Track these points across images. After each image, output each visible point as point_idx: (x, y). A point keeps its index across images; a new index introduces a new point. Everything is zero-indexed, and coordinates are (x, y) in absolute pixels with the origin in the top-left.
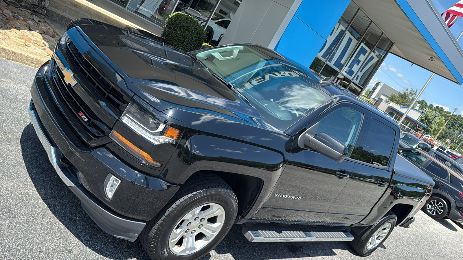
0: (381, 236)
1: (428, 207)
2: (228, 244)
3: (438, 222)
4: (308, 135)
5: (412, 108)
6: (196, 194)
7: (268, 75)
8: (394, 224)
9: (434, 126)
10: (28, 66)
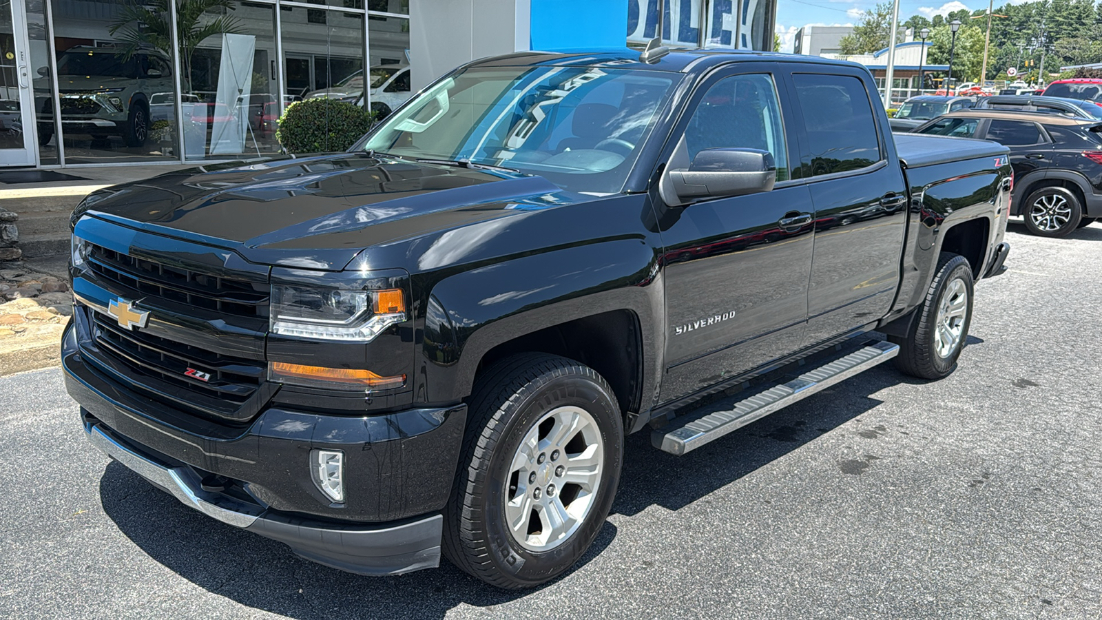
0: (956, 317)
1: (1037, 220)
2: (642, 490)
3: (1074, 240)
4: (675, 173)
5: (897, 46)
6: (509, 407)
7: (538, 106)
8: (969, 276)
9: (967, 58)
10: (42, 369)
